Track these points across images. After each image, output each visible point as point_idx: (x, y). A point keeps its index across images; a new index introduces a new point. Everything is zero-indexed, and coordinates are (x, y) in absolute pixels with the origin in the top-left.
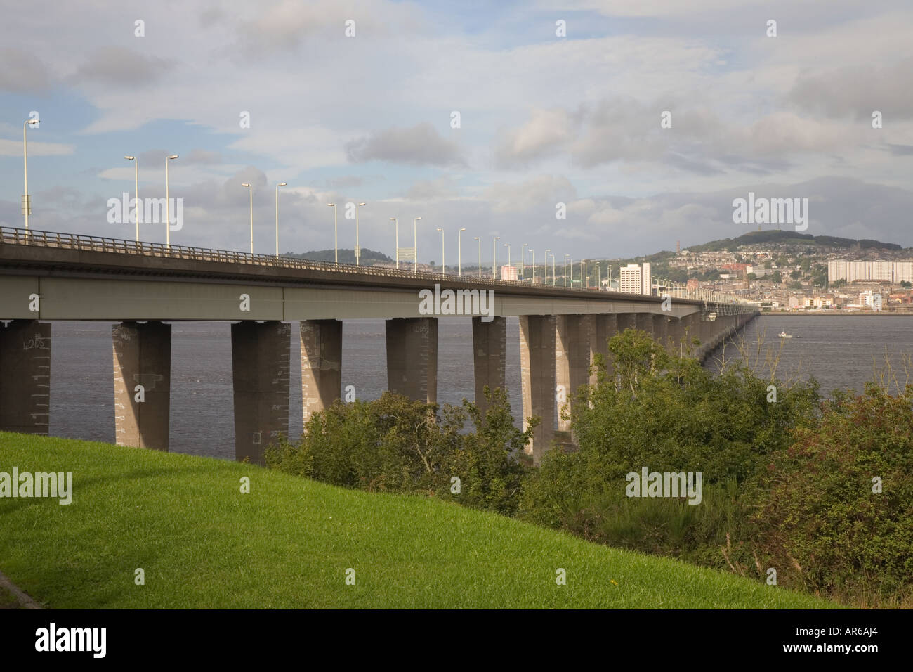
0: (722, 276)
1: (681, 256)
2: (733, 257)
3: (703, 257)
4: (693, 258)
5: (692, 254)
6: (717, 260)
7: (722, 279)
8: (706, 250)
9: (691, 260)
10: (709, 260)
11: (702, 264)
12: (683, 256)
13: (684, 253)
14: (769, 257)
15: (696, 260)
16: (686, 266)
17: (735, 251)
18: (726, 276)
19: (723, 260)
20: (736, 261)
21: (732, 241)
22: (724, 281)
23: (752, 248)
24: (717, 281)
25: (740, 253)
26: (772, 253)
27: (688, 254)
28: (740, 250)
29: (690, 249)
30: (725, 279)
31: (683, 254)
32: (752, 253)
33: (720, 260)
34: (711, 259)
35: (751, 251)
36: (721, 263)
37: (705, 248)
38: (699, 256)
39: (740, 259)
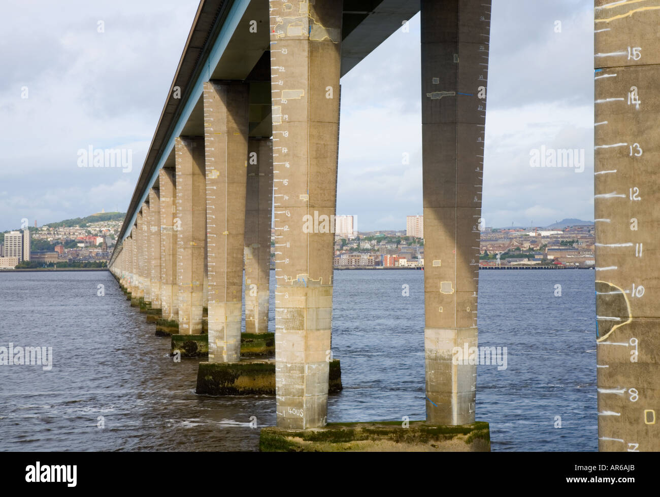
0: (79, 245)
1: (42, 230)
2: (84, 232)
3: (60, 231)
4: (52, 232)
5: (51, 229)
6: (71, 233)
7: (79, 247)
8: (62, 226)
9: (51, 234)
10: (65, 234)
11: (60, 236)
12: (44, 230)
13: (45, 229)
14: (111, 232)
15: (54, 234)
16: (47, 238)
17: (84, 227)
18: (82, 245)
19: (76, 234)
20: (87, 234)
21: (82, 219)
22: (81, 249)
23: (98, 225)
24: (75, 249)
25: (89, 229)
26: (113, 229)
27: (47, 229)
28: (89, 226)
29: (50, 226)
30: (82, 248)
31: (43, 229)
32: (98, 229)
33: (74, 234)
34: (67, 233)
35: (97, 228)
36: (75, 236)
37: (61, 224)
38: (57, 231)
39: (89, 232)
